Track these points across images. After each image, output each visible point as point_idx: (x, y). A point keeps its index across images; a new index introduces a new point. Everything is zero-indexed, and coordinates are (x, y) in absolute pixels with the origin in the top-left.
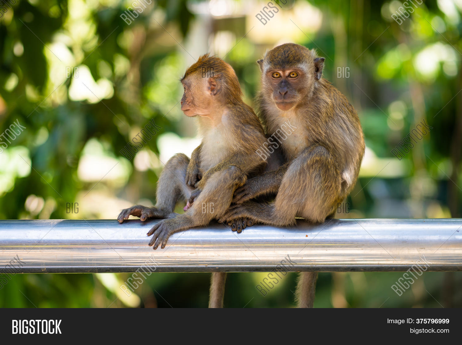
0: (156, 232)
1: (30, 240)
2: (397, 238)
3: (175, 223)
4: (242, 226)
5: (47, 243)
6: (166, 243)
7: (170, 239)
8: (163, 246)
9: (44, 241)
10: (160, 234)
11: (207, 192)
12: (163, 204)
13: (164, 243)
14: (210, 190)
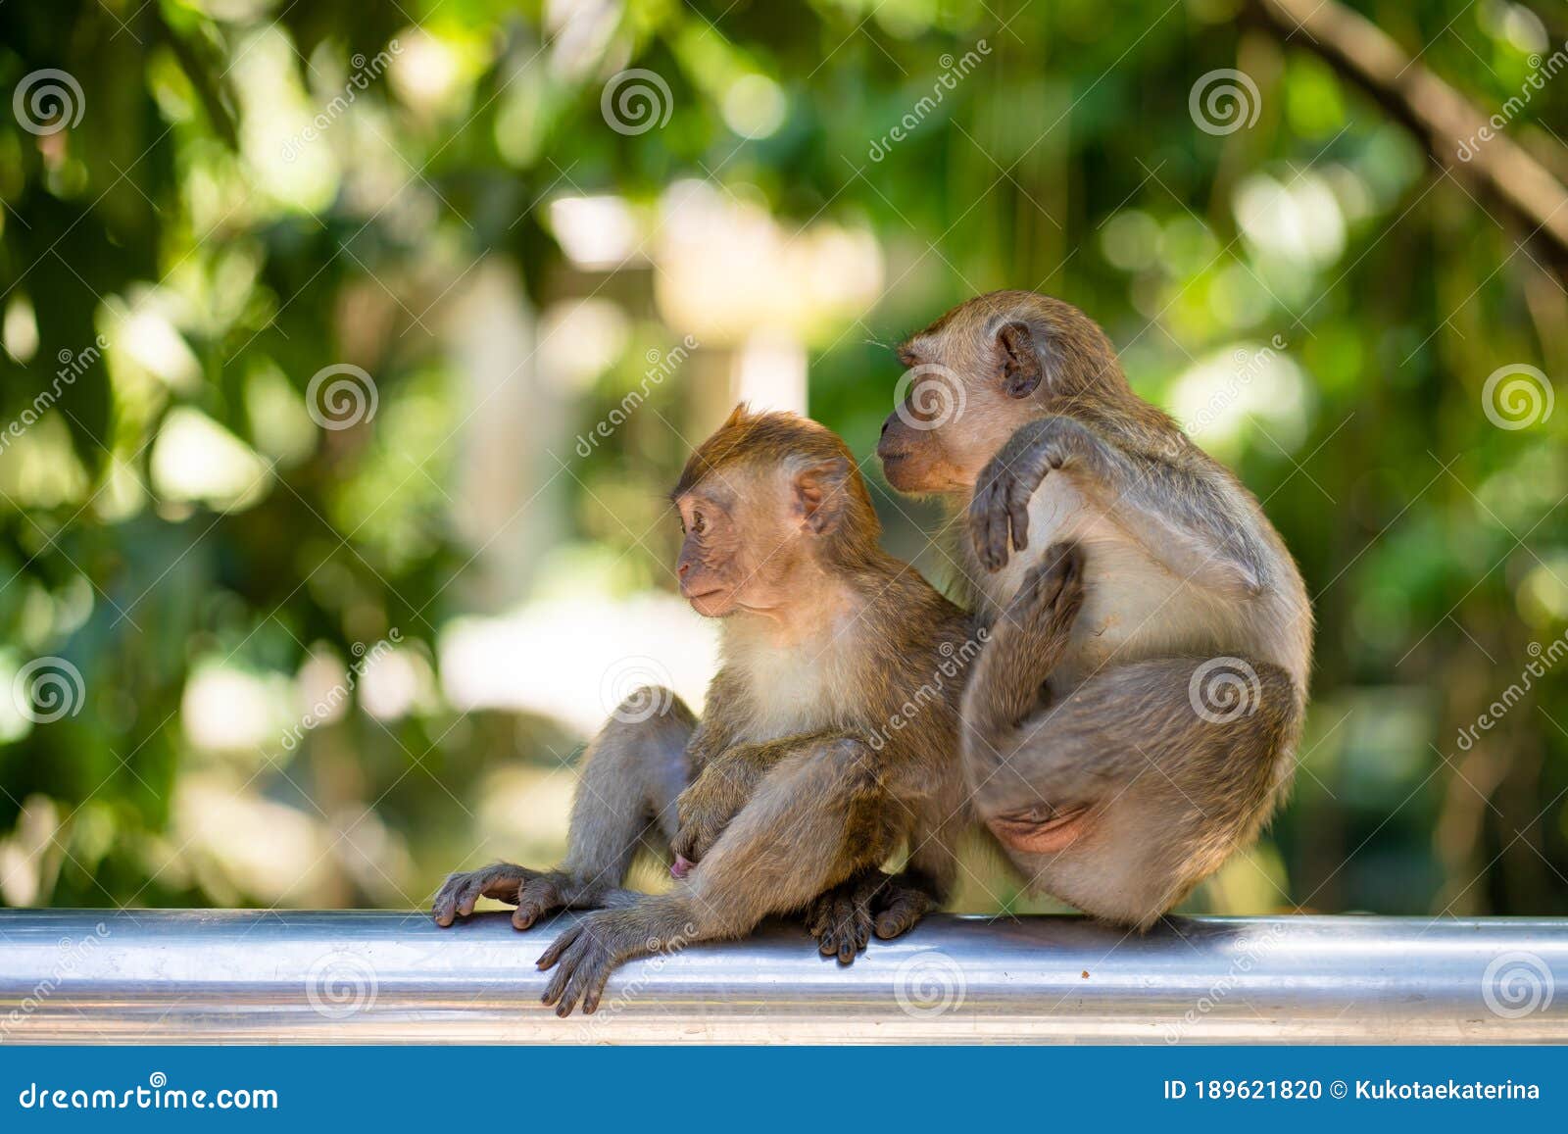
0: (567, 956)
1: (127, 983)
2: (1391, 984)
3: (633, 926)
4: (857, 941)
5: (188, 991)
6: (601, 993)
7: (615, 979)
8: (589, 1005)
9: (177, 984)
10: (581, 963)
11: (754, 818)
12: (593, 858)
13: (594, 994)
14: (765, 810)
